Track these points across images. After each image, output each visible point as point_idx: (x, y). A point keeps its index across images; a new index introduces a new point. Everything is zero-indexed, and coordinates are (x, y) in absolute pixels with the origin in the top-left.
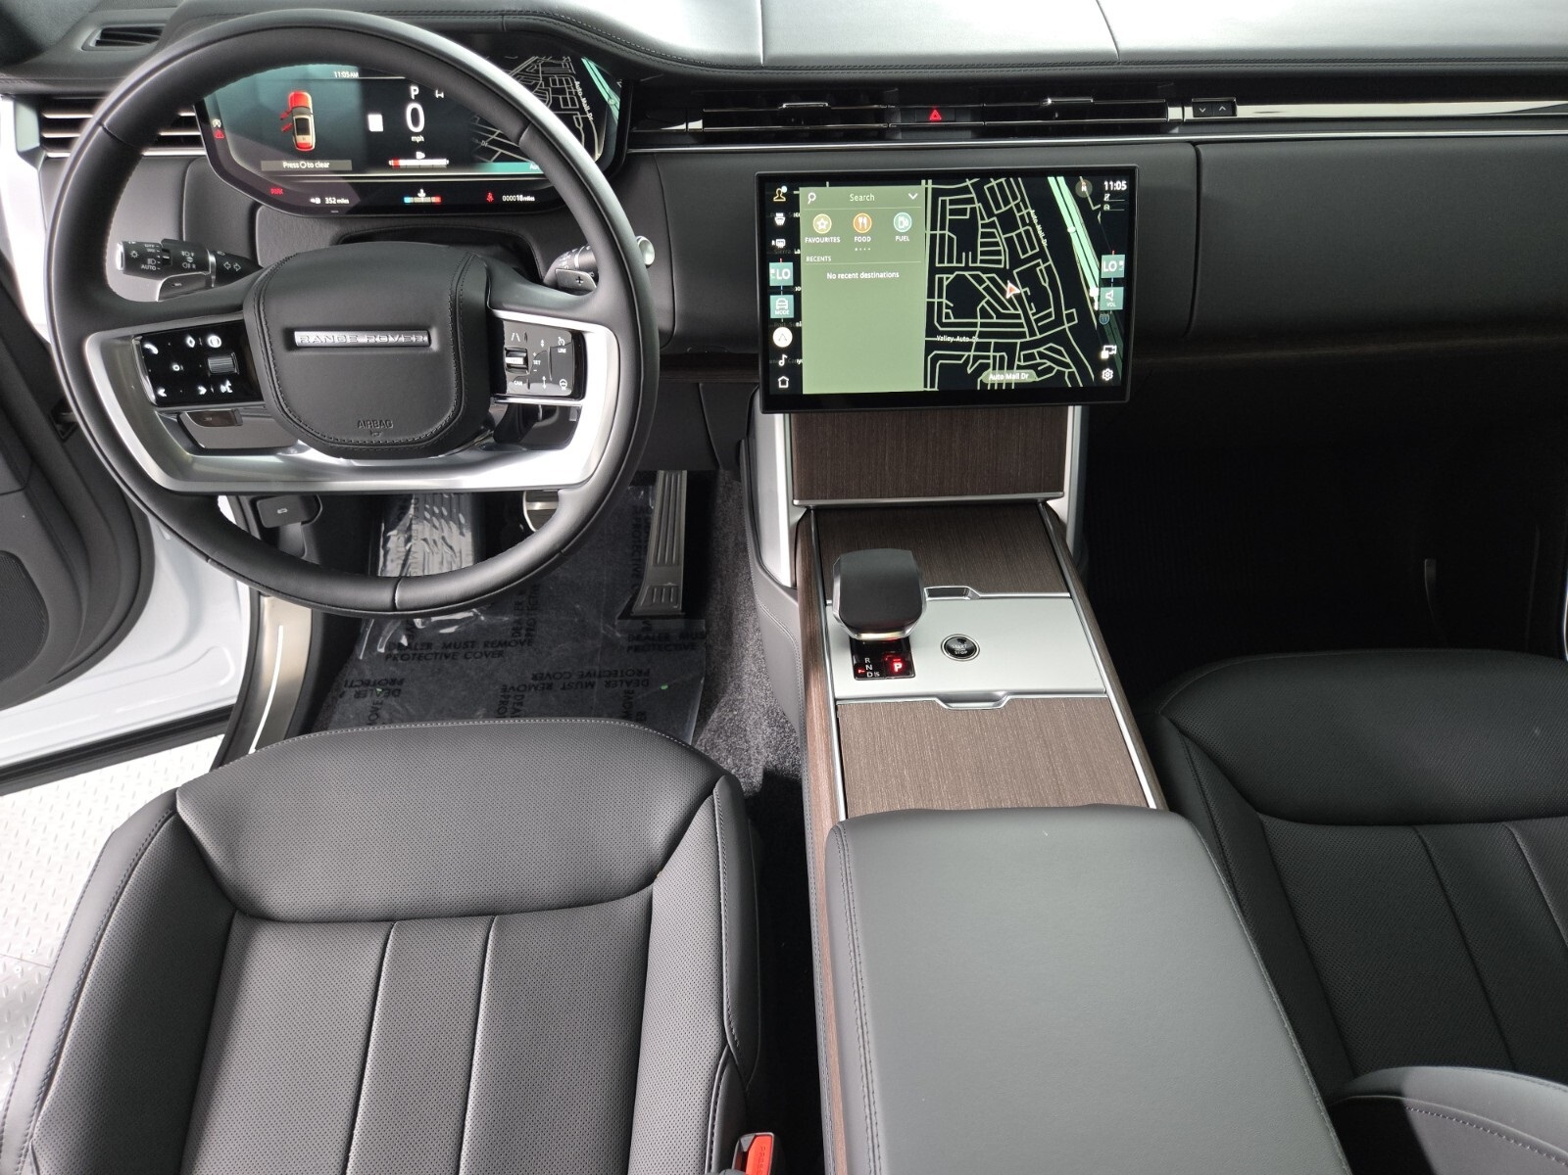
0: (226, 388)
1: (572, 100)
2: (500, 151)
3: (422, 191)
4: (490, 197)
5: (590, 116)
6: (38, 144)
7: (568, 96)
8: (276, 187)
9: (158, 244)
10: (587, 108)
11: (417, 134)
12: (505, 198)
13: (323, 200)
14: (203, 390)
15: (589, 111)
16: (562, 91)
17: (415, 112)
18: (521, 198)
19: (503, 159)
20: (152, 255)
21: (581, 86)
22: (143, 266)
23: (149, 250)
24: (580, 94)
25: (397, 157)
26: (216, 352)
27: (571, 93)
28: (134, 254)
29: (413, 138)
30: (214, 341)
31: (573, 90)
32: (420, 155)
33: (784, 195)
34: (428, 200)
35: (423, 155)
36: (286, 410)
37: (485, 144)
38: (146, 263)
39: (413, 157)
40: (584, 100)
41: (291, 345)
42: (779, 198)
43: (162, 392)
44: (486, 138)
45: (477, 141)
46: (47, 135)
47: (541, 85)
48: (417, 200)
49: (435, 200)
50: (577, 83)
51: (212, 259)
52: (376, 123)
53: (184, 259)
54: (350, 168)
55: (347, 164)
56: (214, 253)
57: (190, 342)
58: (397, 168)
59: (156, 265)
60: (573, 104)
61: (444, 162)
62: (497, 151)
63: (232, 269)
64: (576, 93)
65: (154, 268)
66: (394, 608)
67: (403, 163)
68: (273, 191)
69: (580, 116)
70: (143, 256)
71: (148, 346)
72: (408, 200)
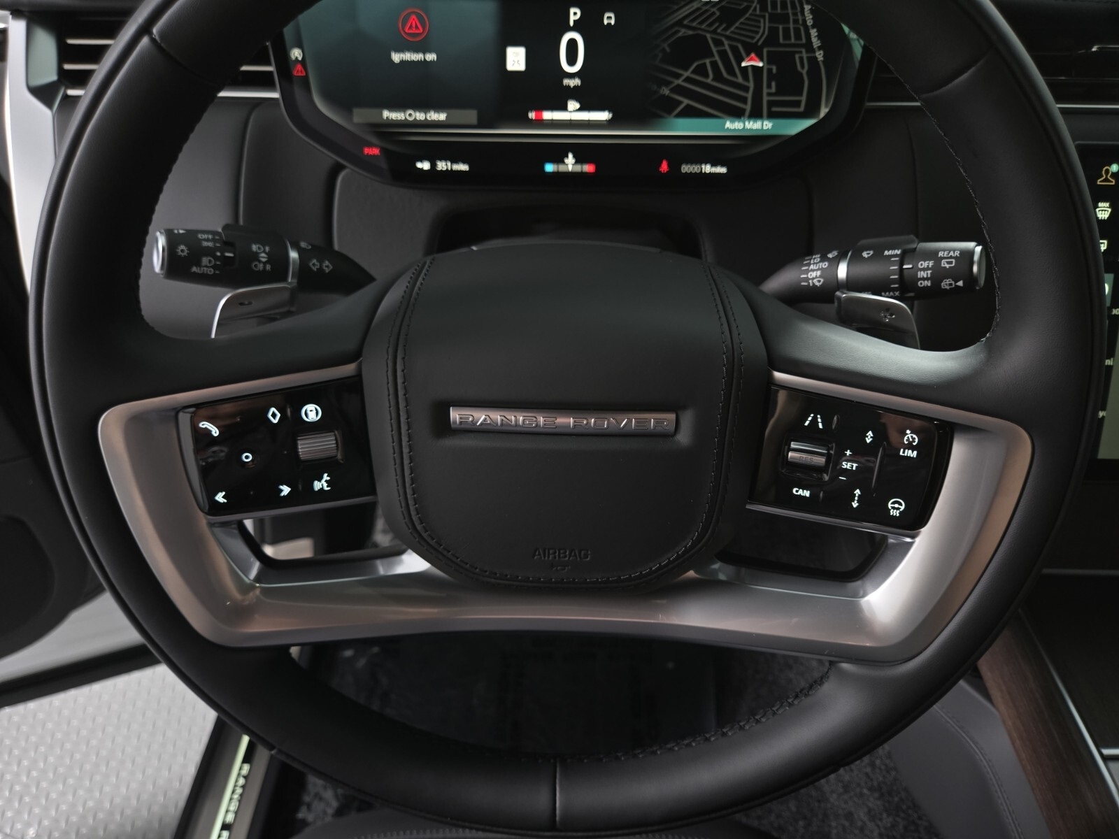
0: (321, 485)
1: (797, 32)
2: (686, 102)
3: (570, 156)
4: (664, 167)
5: (820, 55)
6: (53, 77)
7: (791, 26)
8: (371, 145)
9: (214, 233)
10: (816, 42)
11: (571, 76)
12: (686, 168)
13: (433, 165)
14: (286, 490)
15: (820, 48)
16: (784, 19)
17: (572, 44)
18: (707, 169)
19: (689, 113)
20: (209, 252)
21: (812, 11)
22: (194, 269)
23: (205, 244)
24: (810, 23)
25: (541, 108)
26: (314, 428)
27: (796, 21)
28: (182, 249)
29: (566, 82)
30: (311, 413)
31: (800, 17)
32: (573, 105)
33: (1114, 175)
34: (578, 168)
35: (578, 106)
36: (419, 527)
37: (666, 91)
38: (199, 264)
39: (564, 108)
40: (814, 32)
41: (442, 427)
42: (1107, 180)
43: (220, 497)
44: (667, 83)
45: (655, 87)
46: (67, 67)
47: (755, 9)
48: (562, 168)
49: (587, 168)
50: (807, 8)
51: (294, 255)
52: (516, 59)
53: (255, 256)
54: (474, 121)
55: (471, 116)
56: (296, 246)
57: (274, 415)
58: (541, 123)
59: (214, 267)
60: (798, 36)
61: (604, 116)
62: (681, 103)
63: (320, 270)
64: (805, 21)
65: (211, 271)
66: (552, 826)
67: (548, 115)
68: (367, 151)
69: (805, 55)
70: (197, 253)
71: (205, 425)
72: (549, 168)
